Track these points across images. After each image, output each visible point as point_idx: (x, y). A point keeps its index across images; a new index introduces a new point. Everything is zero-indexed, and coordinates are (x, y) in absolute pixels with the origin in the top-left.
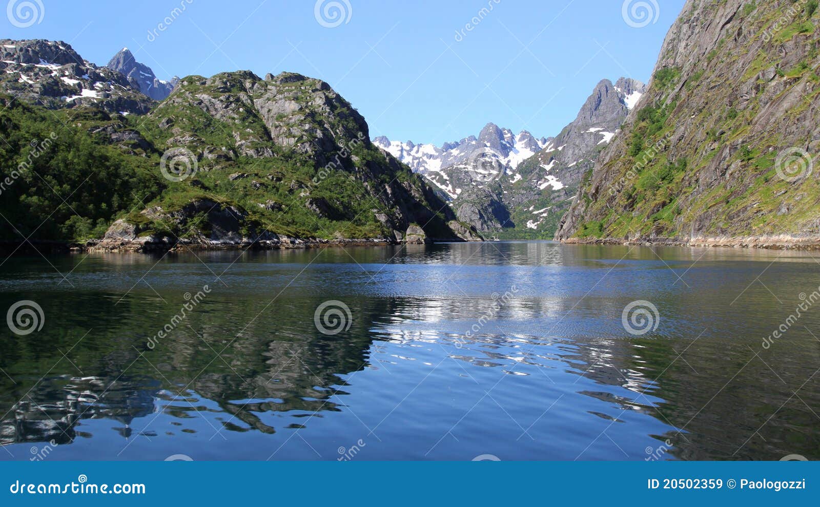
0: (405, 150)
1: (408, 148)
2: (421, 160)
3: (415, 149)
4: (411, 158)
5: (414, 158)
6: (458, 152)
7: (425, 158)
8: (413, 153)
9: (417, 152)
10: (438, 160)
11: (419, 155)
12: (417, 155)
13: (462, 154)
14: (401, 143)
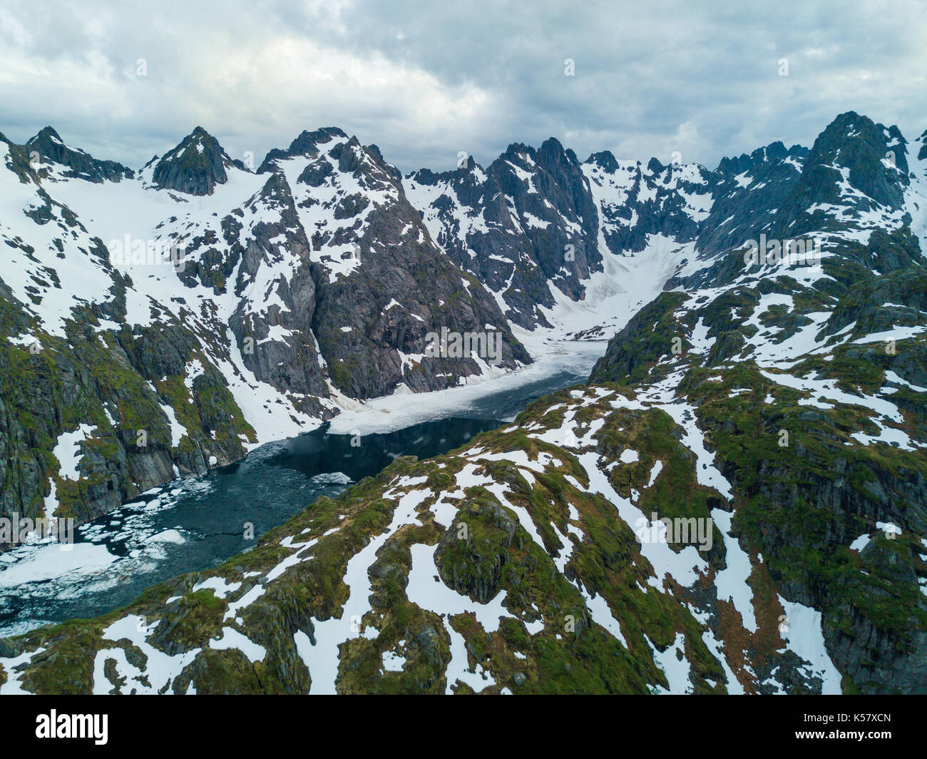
0: (645, 177)
1: (650, 173)
2: (674, 194)
3: (664, 175)
4: (655, 191)
5: (661, 192)
6: (750, 180)
7: (681, 192)
8: (659, 182)
9: (667, 180)
10: (709, 195)
11: (672, 185)
12: (667, 187)
13: (761, 186)
14: (639, 163)
